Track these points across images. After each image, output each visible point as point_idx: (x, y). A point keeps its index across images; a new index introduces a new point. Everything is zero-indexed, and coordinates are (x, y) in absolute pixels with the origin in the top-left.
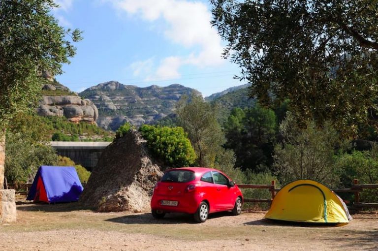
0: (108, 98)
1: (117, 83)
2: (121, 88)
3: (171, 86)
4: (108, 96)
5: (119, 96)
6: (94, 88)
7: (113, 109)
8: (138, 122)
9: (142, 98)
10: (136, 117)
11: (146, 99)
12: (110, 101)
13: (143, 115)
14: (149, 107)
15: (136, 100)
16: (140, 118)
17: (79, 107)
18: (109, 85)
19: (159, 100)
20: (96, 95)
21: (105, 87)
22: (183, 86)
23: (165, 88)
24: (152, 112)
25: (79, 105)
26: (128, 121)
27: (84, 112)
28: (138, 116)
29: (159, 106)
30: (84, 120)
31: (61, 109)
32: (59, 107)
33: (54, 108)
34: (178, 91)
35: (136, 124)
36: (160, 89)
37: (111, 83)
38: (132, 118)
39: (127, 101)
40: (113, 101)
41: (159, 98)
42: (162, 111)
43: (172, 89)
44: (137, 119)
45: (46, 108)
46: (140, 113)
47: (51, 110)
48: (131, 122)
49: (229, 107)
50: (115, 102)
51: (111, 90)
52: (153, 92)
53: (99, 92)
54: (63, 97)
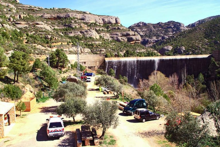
0: (139, 30)
1: (143, 23)
2: (145, 24)
3: (168, 22)
4: (140, 29)
5: (144, 28)
6: (133, 26)
7: (142, 35)
8: (154, 40)
9: (155, 29)
10: (153, 38)
11: (157, 29)
12: (140, 32)
13: (156, 37)
14: (158, 33)
15: (152, 30)
16: (155, 38)
17: (134, 36)
18: (139, 24)
19: (163, 29)
20: (134, 29)
21: (138, 25)
22: (175, 22)
23: (166, 23)
24: (160, 35)
25: (134, 35)
26: (149, 40)
27: (136, 39)
28: (154, 37)
29: (163, 32)
30: (136, 43)
31: (126, 38)
32: (125, 37)
33: (123, 38)
34: (172, 24)
35: (153, 41)
36: (163, 24)
37: (140, 23)
38: (151, 39)
39: (148, 31)
40: (142, 31)
41: (163, 28)
42: (165, 35)
43: (169, 23)
44: (154, 39)
45: (120, 38)
46: (155, 36)
47: (122, 39)
48: (151, 41)
49: (203, 31)
50: (142, 32)
51: (140, 26)
52: (160, 25)
53: (135, 28)
54: (126, 32)
